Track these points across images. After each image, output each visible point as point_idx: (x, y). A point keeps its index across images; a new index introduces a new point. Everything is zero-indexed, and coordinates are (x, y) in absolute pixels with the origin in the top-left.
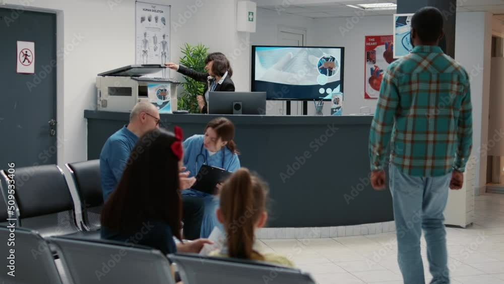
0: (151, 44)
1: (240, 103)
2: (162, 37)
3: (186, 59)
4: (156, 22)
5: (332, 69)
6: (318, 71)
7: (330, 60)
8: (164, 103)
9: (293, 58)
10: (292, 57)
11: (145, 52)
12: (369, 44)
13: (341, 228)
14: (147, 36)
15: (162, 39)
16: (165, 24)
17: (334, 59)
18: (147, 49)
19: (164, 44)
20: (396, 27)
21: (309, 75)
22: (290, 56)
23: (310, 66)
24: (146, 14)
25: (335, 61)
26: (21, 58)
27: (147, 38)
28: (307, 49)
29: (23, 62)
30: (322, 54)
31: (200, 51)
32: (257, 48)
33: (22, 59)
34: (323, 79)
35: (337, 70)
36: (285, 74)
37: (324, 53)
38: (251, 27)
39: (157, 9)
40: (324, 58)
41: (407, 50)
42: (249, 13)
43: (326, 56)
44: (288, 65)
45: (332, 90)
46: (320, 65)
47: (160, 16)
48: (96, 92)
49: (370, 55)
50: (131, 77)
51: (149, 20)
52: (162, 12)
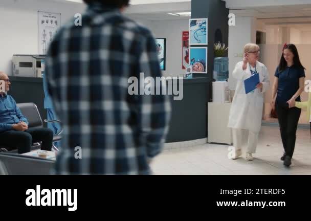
0: (48, 37)
4: (52, 23)
5: (158, 51)
7: (157, 46)
11: (44, 41)
12: (185, 36)
14: (46, 31)
16: (57, 25)
17: (160, 45)
18: (46, 40)
20: (191, 26)
24: (45, 19)
25: (160, 47)
27: (46, 33)
35: (162, 52)
39: (52, 15)
41: (197, 40)
47: (54, 20)
48: (12, 65)
49: (185, 43)
50: (32, 56)
51: (47, 22)
52: (55, 17)
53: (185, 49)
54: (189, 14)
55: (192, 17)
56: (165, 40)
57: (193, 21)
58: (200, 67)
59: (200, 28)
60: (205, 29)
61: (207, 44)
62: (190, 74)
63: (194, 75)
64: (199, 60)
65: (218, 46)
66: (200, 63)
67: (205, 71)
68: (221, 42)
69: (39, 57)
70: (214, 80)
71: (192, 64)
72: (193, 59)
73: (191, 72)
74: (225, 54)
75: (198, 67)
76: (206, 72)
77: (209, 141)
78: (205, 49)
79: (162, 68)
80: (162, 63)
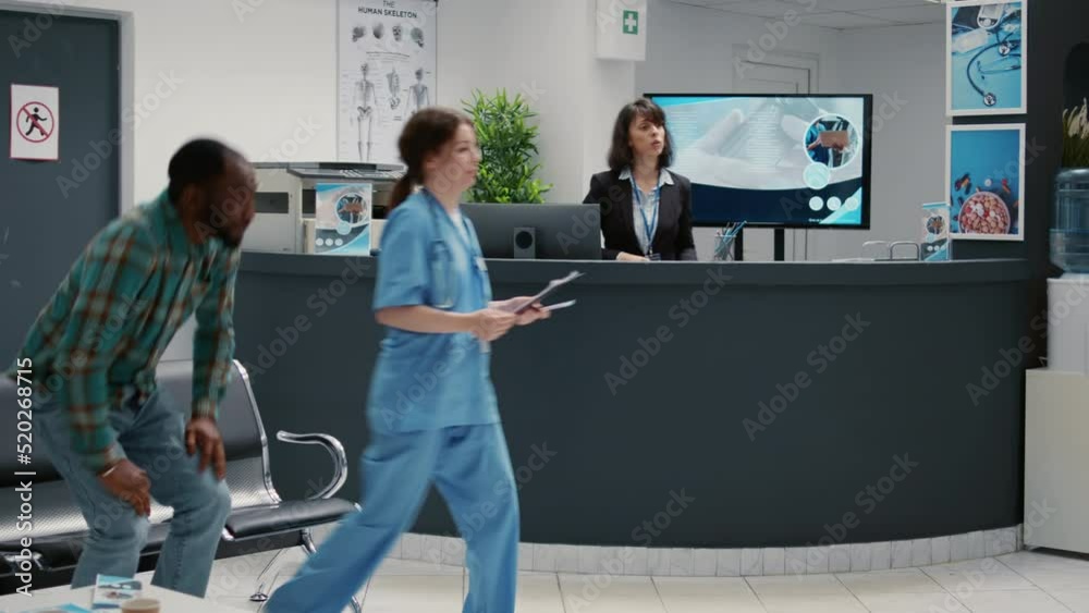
0: (382, 92)
2: (414, 76)
4: (397, 39)
5: (841, 148)
6: (807, 154)
7: (836, 126)
8: (353, 229)
9: (745, 124)
10: (741, 121)
11: (365, 110)
13: (773, 554)
14: (371, 72)
15: (415, 81)
16: (421, 45)
17: (846, 124)
18: (371, 103)
20: (954, 33)
21: (784, 164)
22: (736, 117)
23: (786, 140)
24: (369, 21)
25: (849, 130)
26: (19, 123)
27: (368, 78)
28: (778, 100)
29: (28, 134)
30: (815, 112)
31: (502, 109)
33: (26, 126)
34: (818, 175)
35: (855, 151)
36: (725, 161)
37: (821, 111)
38: (633, 49)
39: (398, 8)
40: (820, 121)
41: (982, 93)
42: (626, 14)
43: (826, 116)
44: (732, 140)
45: (843, 202)
46: (812, 139)
47: (408, 25)
50: (287, 167)
51: (377, 35)
52: (413, 15)
56: (868, 101)
57: (962, 9)
58: (992, 214)
59: (993, 38)
60: (1016, 44)
61: (1022, 110)
62: (941, 242)
63: (959, 247)
64: (988, 183)
65: (1080, 123)
66: (992, 196)
67: (1013, 230)
69: (315, 172)
70: (1058, 273)
71: (961, 200)
72: (966, 176)
73: (947, 234)
75: (987, 213)
76: (1020, 237)
78: (1017, 132)
79: (857, 220)
80: (856, 200)
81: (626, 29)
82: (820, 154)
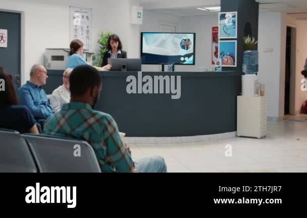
0: (80, 31)
1: (126, 65)
3: (101, 40)
4: (83, 18)
5: (188, 46)
6: (180, 47)
7: (187, 40)
10: (164, 39)
11: (76, 36)
12: (214, 32)
15: (87, 29)
16: (88, 20)
17: (189, 40)
18: (77, 34)
19: (88, 32)
20: (220, 20)
21: (174, 49)
27: (77, 28)
28: (173, 34)
32: (144, 34)
37: (183, 37)
38: (139, 22)
39: (83, 11)
40: (183, 39)
41: (227, 33)
42: (138, 13)
43: (185, 38)
44: (162, 44)
45: (189, 58)
46: (181, 43)
47: (85, 15)
48: (44, 59)
49: (215, 38)
50: (64, 50)
52: (86, 13)
53: (215, 45)
54: (219, 8)
55: (222, 11)
56: (195, 34)
57: (222, 14)
58: (229, 61)
60: (235, 22)
61: (236, 37)
62: (219, 67)
63: (223, 68)
64: (228, 54)
65: (248, 40)
66: (229, 57)
67: (234, 64)
68: (251, 36)
70: (244, 74)
71: (222, 58)
72: (223, 52)
73: (221, 65)
74: (255, 47)
76: (236, 66)
77: (239, 135)
78: (235, 42)
79: (192, 63)
80: (192, 58)
81: (138, 17)
82: (183, 47)
